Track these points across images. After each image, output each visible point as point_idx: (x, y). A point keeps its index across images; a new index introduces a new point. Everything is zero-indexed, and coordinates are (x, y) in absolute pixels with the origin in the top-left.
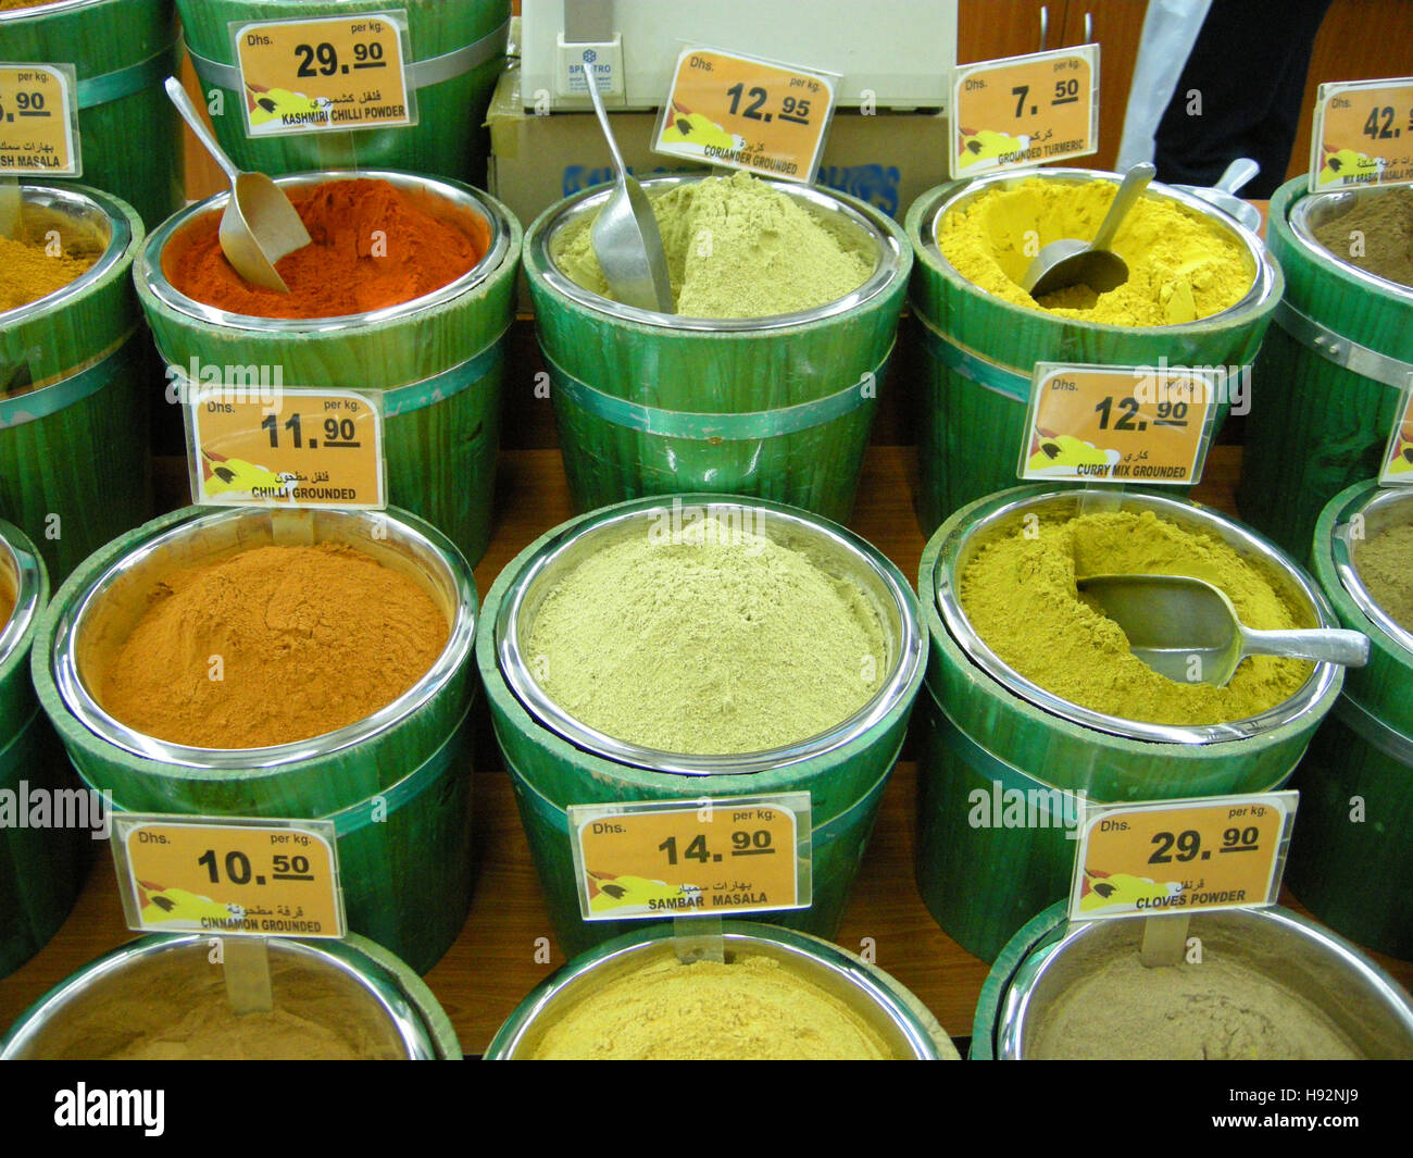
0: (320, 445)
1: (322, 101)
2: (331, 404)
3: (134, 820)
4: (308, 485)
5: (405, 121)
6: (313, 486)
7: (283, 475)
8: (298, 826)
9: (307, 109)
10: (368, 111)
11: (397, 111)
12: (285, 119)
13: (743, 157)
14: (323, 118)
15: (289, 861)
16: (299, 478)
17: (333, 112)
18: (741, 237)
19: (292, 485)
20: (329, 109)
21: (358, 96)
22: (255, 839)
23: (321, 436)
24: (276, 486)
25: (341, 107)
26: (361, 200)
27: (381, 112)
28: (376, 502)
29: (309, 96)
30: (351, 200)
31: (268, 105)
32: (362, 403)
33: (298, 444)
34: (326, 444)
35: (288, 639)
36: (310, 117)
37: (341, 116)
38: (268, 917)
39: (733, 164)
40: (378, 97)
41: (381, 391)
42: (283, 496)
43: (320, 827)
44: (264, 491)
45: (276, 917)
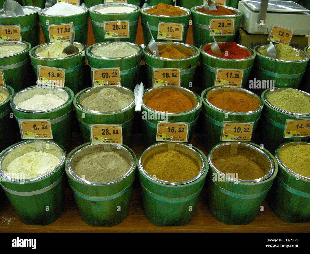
0: (234, 77)
1: (221, 31)
2: (237, 71)
3: (226, 122)
4: (231, 83)
5: (233, 35)
6: (232, 84)
7: (228, 82)
8: (249, 123)
9: (219, 32)
10: (227, 33)
11: (232, 33)
12: (215, 33)
13: (280, 42)
14: (221, 34)
15: (246, 129)
16: (230, 82)
17: (222, 33)
18: (288, 51)
19: (229, 83)
20: (222, 32)
21: (226, 31)
22: (241, 125)
23: (234, 76)
24: (226, 83)
25: (224, 32)
26: (231, 45)
27: (229, 33)
28: (240, 86)
29: (219, 30)
30: (229, 45)
31: (213, 31)
32: (241, 71)
33: (231, 77)
34: (235, 77)
35: (241, 100)
36: (219, 33)
37: (223, 33)
38: (241, 138)
39: (278, 43)
40: (229, 31)
41: (244, 70)
42: (227, 85)
43: (252, 123)
44: (224, 84)
45: (242, 138)
